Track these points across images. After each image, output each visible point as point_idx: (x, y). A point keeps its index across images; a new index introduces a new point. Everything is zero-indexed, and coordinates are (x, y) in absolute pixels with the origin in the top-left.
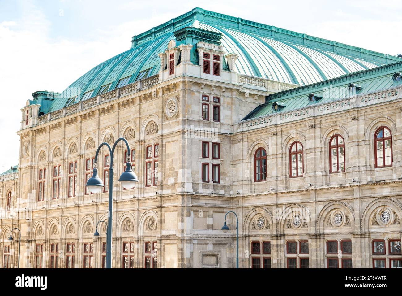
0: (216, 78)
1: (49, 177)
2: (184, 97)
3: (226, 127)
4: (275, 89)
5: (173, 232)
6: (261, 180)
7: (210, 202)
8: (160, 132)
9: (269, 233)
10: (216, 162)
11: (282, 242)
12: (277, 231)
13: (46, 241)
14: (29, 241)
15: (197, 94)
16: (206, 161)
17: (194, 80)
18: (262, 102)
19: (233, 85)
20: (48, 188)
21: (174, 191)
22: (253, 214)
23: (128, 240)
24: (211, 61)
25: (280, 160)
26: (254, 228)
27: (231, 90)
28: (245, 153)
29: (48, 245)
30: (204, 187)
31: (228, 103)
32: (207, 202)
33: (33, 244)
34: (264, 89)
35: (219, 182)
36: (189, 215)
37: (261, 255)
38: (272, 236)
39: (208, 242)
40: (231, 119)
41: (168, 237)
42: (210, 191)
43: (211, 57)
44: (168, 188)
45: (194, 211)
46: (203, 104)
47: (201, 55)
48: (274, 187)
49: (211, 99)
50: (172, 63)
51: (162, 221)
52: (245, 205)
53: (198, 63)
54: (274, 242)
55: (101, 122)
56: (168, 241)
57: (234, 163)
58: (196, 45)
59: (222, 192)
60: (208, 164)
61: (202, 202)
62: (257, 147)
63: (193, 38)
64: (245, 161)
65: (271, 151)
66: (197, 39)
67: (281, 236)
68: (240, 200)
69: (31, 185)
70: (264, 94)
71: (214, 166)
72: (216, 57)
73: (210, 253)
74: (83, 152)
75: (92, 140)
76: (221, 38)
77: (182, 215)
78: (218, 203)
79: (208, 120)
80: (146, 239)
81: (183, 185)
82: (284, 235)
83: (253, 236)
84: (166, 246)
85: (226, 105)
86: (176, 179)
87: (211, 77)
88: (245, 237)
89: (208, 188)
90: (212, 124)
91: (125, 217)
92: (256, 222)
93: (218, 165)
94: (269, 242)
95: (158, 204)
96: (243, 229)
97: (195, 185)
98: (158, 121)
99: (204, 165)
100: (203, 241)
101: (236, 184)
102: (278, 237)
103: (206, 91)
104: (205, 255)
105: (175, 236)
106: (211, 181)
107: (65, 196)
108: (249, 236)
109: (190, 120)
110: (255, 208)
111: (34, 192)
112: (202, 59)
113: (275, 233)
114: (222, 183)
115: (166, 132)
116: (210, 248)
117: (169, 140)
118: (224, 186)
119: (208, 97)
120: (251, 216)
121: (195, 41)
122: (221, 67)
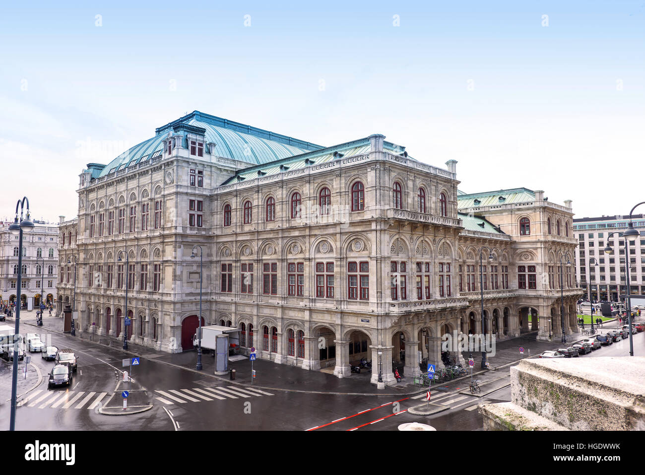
0: (200, 158)
1: (97, 222)
2: (177, 170)
3: (207, 191)
4: (242, 167)
5: (170, 258)
6: (228, 225)
7: (195, 239)
8: (162, 193)
9: (231, 259)
10: (200, 213)
11: (239, 264)
12: (236, 257)
13: (95, 264)
14: (85, 264)
15: (186, 168)
16: (192, 212)
17: (183, 159)
18: (233, 175)
19: (212, 163)
20: (97, 229)
21: (171, 232)
22: (223, 247)
23: (145, 263)
24: (197, 146)
25: (238, 213)
26: (223, 255)
27: (211, 166)
28: (219, 208)
29: (97, 266)
30: (191, 229)
31: (208, 175)
32: (193, 239)
33: (88, 266)
34: (235, 167)
35: (202, 226)
36: (180, 247)
37: (227, 273)
38: (233, 261)
39: (193, 264)
40: (211, 185)
41: (167, 261)
42: (195, 232)
43: (197, 144)
44: (168, 230)
45: (184, 245)
46: (191, 175)
47: (190, 143)
48: (234, 230)
49: (197, 172)
50: (170, 147)
51: (164, 251)
52: (218, 241)
53: (187, 148)
54: (234, 264)
55: (128, 186)
56: (167, 264)
57: (212, 214)
58: (187, 135)
59: (203, 233)
60: (194, 215)
61: (189, 239)
62: (226, 204)
63: (185, 131)
64: (218, 213)
65: (233, 207)
66: (188, 132)
67: (238, 261)
68: (215, 238)
69: (86, 227)
70: (234, 170)
71: (199, 216)
72: (201, 145)
73: (195, 272)
74: (117, 205)
75: (123, 197)
76: (205, 132)
77: (175, 247)
78: (201, 240)
79: (194, 185)
80: (155, 263)
81: (176, 228)
82: (240, 260)
83: (222, 261)
84: (166, 267)
85: (207, 176)
86: (172, 224)
87: (196, 157)
88: (217, 262)
89: (194, 230)
90: (197, 189)
91: (143, 248)
92: (224, 252)
93: (201, 215)
94: (231, 265)
95: (161, 240)
96: (216, 256)
97: (184, 228)
98: (162, 185)
99: (191, 216)
100: (189, 264)
101: (213, 227)
102: (236, 261)
103: (193, 167)
104: (190, 273)
105: (170, 261)
106: (196, 226)
107: (107, 235)
108: (220, 261)
109: (181, 185)
110: (224, 243)
111: (88, 231)
112: (190, 145)
113: (234, 259)
114: (203, 227)
115: (166, 192)
116: (195, 268)
117: (168, 198)
118: (205, 229)
119: (195, 170)
120: (222, 248)
121: (186, 133)
122: (204, 151)
